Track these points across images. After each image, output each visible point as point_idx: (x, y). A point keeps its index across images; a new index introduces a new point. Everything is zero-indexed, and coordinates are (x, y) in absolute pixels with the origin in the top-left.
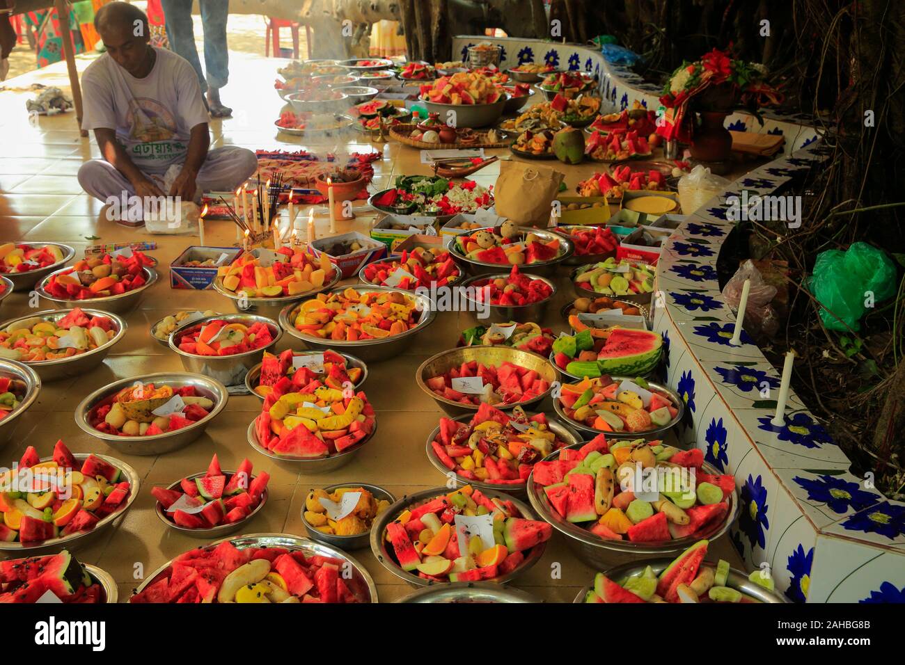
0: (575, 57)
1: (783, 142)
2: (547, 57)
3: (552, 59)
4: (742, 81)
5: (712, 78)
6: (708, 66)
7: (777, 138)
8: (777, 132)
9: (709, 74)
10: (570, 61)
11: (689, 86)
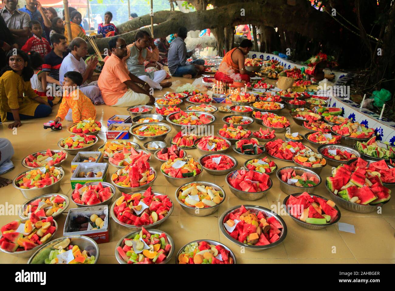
0: (269, 57)
1: (335, 76)
2: (260, 57)
3: (262, 57)
4: (329, 60)
5: (323, 59)
6: (321, 57)
7: (333, 76)
8: (333, 74)
9: (321, 58)
10: (267, 58)
11: (317, 61)
